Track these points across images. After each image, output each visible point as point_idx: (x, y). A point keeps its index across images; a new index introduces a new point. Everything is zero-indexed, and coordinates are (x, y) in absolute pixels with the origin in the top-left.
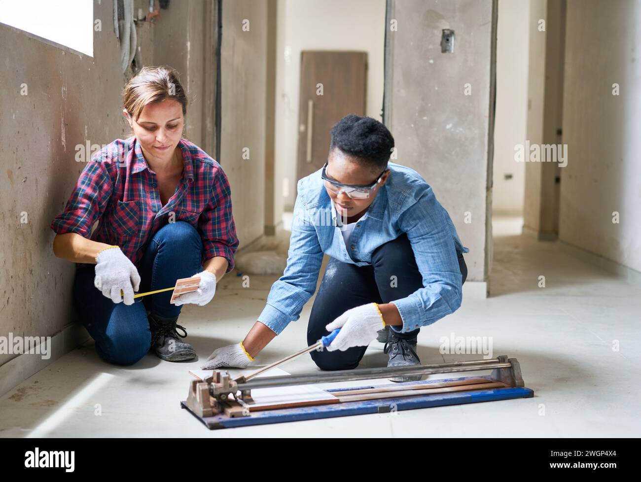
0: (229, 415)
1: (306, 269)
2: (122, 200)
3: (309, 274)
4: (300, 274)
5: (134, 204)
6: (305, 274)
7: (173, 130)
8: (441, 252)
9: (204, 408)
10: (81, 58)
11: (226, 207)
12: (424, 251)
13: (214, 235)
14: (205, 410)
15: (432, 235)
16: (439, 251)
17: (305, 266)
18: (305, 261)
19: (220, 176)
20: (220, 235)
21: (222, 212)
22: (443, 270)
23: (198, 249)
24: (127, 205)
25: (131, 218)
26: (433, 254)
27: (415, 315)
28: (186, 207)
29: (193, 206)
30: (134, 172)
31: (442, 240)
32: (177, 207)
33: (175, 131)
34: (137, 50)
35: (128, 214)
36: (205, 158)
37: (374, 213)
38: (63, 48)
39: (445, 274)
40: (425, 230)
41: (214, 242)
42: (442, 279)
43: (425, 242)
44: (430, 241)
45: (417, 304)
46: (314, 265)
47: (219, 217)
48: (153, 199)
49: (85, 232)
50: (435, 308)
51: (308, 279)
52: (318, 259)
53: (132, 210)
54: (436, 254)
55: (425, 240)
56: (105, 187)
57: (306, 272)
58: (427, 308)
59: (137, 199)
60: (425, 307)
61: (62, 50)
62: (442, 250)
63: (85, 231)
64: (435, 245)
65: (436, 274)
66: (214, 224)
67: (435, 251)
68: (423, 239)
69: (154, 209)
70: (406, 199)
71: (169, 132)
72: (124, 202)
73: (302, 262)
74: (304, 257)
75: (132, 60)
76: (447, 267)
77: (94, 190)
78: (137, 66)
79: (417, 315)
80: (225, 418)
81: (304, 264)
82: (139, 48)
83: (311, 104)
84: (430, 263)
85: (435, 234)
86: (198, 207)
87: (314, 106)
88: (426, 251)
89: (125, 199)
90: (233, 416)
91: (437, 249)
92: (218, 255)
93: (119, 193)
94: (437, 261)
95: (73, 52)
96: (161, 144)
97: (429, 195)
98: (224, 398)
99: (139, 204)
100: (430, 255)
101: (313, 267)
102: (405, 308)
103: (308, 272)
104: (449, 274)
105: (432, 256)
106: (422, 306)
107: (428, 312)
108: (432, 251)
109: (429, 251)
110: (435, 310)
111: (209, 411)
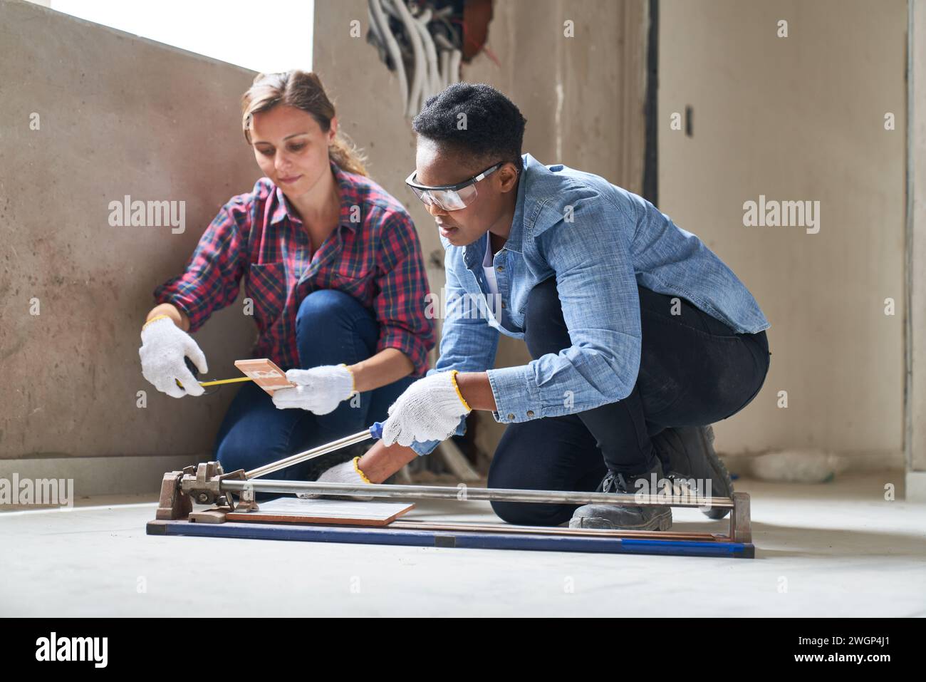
0: (189, 519)
1: (462, 347)
2: (257, 263)
3: (466, 357)
4: (452, 357)
5: (273, 267)
6: (459, 357)
7: (299, 152)
8: (594, 296)
11: (405, 272)
12: (567, 295)
13: (387, 314)
15: (581, 268)
16: (590, 294)
17: (458, 343)
18: (458, 335)
19: (398, 226)
20: (395, 313)
21: (399, 279)
22: (593, 326)
23: (347, 329)
24: (262, 269)
25: (271, 288)
26: (580, 300)
27: (520, 392)
28: (339, 268)
29: (351, 268)
30: (273, 222)
31: (597, 277)
32: (324, 269)
33: (301, 154)
35: (265, 283)
36: (378, 200)
37: (511, 242)
39: (595, 332)
40: (570, 261)
41: (391, 326)
42: (590, 340)
43: (568, 281)
44: (577, 278)
45: (526, 375)
46: (475, 343)
47: (394, 286)
48: (299, 259)
49: (190, 303)
50: (559, 382)
51: (466, 366)
52: (481, 335)
53: (271, 276)
54: (584, 299)
55: (570, 278)
56: (233, 243)
57: (461, 355)
58: (543, 383)
59: (278, 261)
60: (540, 381)
62: (596, 293)
63: (191, 301)
64: (585, 284)
65: (583, 332)
66: (386, 297)
67: (584, 294)
68: (568, 275)
69: (297, 274)
70: (543, 212)
71: (292, 157)
72: (259, 264)
73: (453, 338)
74: (456, 328)
76: (603, 321)
77: (217, 246)
79: (524, 393)
80: (183, 522)
81: (457, 340)
84: (574, 314)
85: (585, 267)
86: (359, 270)
88: (570, 295)
89: (260, 260)
90: (193, 521)
91: (587, 292)
92: (390, 345)
93: (254, 253)
94: (586, 310)
96: (285, 174)
97: (587, 207)
99: (281, 268)
100: (575, 301)
101: (472, 346)
102: (503, 379)
103: (465, 355)
104: (603, 332)
105: (579, 304)
106: (534, 379)
107: (544, 389)
108: (579, 295)
109: (574, 295)
110: (557, 386)
111: (167, 511)
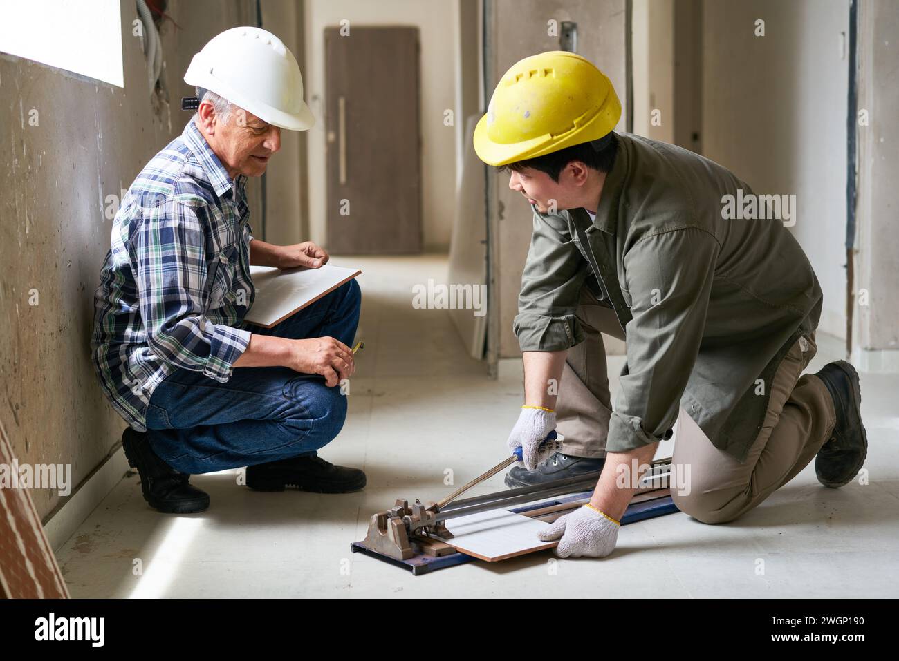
0: (434, 554)
9: (403, 549)
10: (113, 91)
14: (404, 550)
34: (162, 66)
38: (96, 83)
61: (95, 85)
75: (156, 80)
78: (162, 88)
80: (431, 558)
82: (165, 64)
83: (342, 102)
87: (347, 105)
90: (439, 555)
95: (105, 86)
98: (419, 534)
111: (408, 551)
